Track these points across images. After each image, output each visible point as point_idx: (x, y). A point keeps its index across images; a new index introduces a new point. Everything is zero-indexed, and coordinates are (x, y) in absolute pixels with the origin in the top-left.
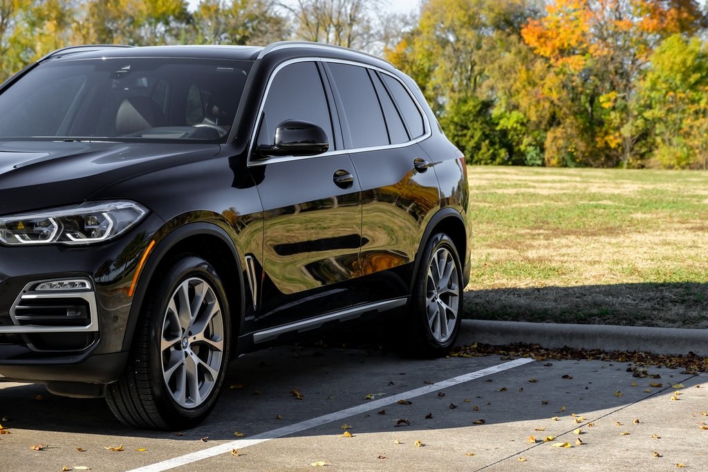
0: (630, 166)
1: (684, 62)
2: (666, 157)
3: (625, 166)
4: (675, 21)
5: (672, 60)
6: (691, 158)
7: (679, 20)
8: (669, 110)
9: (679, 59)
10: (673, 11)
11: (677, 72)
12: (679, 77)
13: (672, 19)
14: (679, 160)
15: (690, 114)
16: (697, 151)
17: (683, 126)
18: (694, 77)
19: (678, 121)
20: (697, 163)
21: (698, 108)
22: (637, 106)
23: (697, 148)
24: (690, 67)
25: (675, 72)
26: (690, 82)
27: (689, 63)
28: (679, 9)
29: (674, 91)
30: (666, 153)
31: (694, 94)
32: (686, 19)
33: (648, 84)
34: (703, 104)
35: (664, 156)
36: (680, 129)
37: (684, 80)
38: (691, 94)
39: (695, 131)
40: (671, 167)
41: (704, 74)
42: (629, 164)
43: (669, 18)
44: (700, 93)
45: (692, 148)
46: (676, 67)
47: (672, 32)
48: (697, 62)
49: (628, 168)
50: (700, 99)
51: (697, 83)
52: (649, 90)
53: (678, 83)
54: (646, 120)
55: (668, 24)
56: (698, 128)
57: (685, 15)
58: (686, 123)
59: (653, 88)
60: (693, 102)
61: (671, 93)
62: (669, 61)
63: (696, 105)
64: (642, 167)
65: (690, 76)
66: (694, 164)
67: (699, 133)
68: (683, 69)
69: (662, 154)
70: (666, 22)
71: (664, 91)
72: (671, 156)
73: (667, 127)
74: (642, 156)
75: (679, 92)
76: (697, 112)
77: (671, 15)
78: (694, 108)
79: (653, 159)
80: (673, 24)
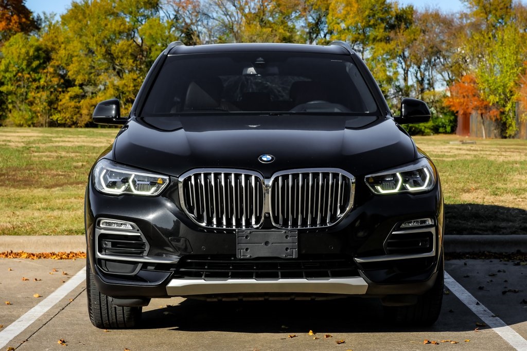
1: (27, 53)
2: (17, 119)
4: (17, 24)
5: (18, 50)
6: (34, 119)
7: (20, 23)
8: (19, 86)
9: (23, 50)
10: (15, 17)
11: (23, 59)
12: (25, 63)
13: (16, 22)
14: (27, 120)
15: (33, 89)
16: (39, 115)
17: (28, 97)
18: (35, 64)
19: (25, 94)
20: (39, 122)
21: (39, 85)
23: (39, 112)
24: (31, 56)
25: (21, 60)
26: (33, 67)
27: (31, 53)
28: (18, 15)
29: (22, 73)
30: (17, 116)
31: (36, 75)
32: (24, 22)
33: (2, 67)
34: (42, 82)
35: (15, 118)
36: (26, 99)
37: (29, 65)
38: (34, 75)
39: (37, 101)
40: (21, 126)
41: (42, 61)
43: (13, 21)
44: (40, 75)
45: (35, 113)
46: (22, 56)
47: (16, 32)
48: (36, 53)
50: (40, 78)
51: (38, 67)
52: (3, 71)
53: (24, 67)
54: (1, 93)
55: (13, 26)
56: (40, 98)
57: (24, 20)
58: (31, 95)
59: (6, 71)
60: (35, 80)
61: (20, 74)
62: (17, 52)
63: (37, 83)
65: (32, 63)
66: (37, 123)
67: (40, 101)
68: (27, 58)
69: (14, 116)
70: (11, 24)
71: (14, 73)
72: (20, 118)
73: (17, 98)
75: (25, 74)
76: (37, 88)
77: (14, 19)
78: (35, 85)
79: (7, 120)
80: (16, 26)
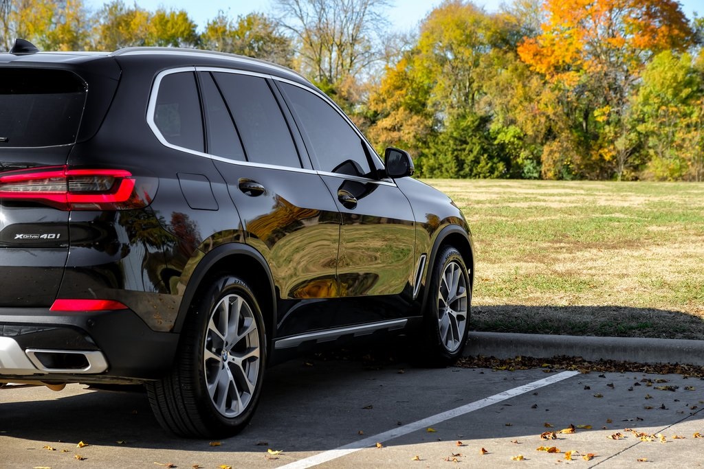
0: (624, 178)
1: (675, 78)
2: (659, 169)
3: (620, 178)
4: (666, 38)
5: (663, 75)
6: (683, 170)
7: (670, 36)
8: (662, 124)
9: (669, 74)
10: (664, 28)
11: (668, 87)
12: (670, 91)
13: (664, 36)
14: (672, 171)
15: (682, 127)
16: (689, 163)
17: (676, 139)
18: (685, 92)
19: (671, 134)
20: (690, 174)
21: (690, 121)
22: (631, 120)
23: (690, 160)
24: (681, 82)
25: (666, 88)
26: (682, 96)
27: (680, 78)
28: (670, 26)
29: (666, 105)
30: (659, 166)
31: (686, 108)
32: (677, 35)
33: (640, 99)
34: (694, 118)
35: (657, 168)
36: (673, 141)
37: (675, 95)
38: (683, 108)
39: (687, 144)
40: (664, 179)
41: (694, 89)
42: (623, 176)
43: (661, 34)
44: (691, 107)
45: (684, 160)
46: (668, 83)
47: (664, 48)
48: (687, 78)
49: (622, 180)
50: (692, 113)
51: (689, 97)
52: (642, 105)
53: (670, 97)
54: (639, 133)
55: (660, 40)
56: (690, 140)
57: (676, 32)
58: (679, 136)
59: (646, 103)
60: (685, 115)
61: (664, 108)
62: (660, 76)
63: (688, 118)
64: (636, 179)
65: (681, 91)
66: (685, 175)
67: (691, 145)
68: (675, 84)
69: (655, 166)
70: (657, 38)
71: (656, 106)
72: (663, 168)
73: (660, 140)
74: (636, 168)
75: (671, 106)
76: (688, 126)
77: (662, 32)
78: (685, 121)
79: (646, 171)
80: (664, 41)
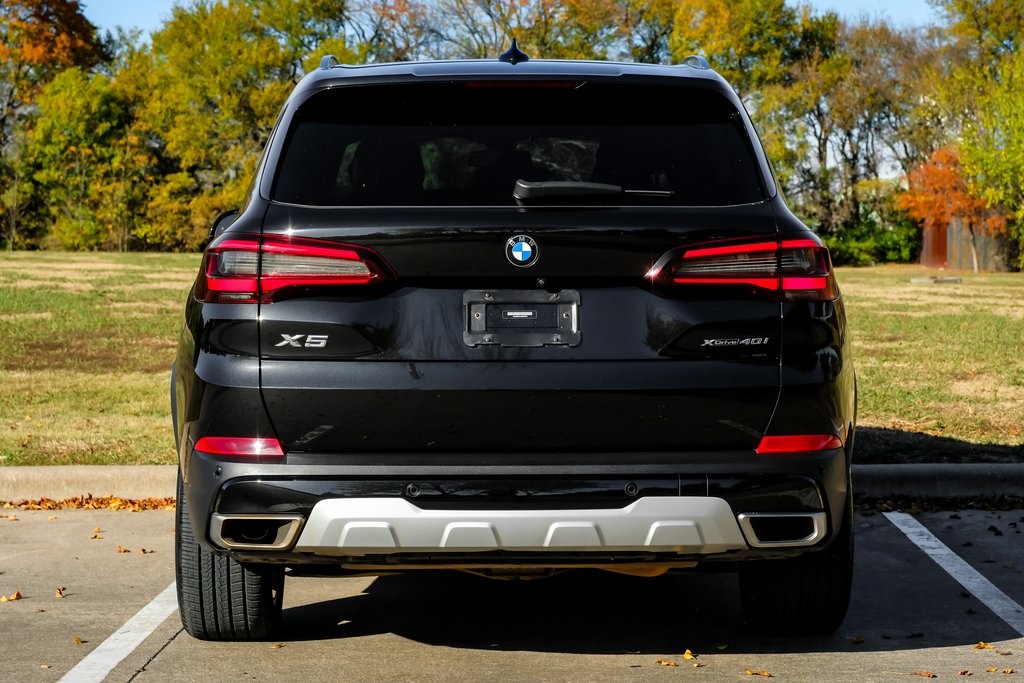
0: (16, 247)
1: (87, 107)
2: (67, 234)
3: (10, 246)
4: (67, 50)
5: (69, 102)
6: (101, 235)
7: (73, 49)
8: (71, 172)
9: (79, 102)
10: (63, 37)
11: (79, 120)
12: (82, 126)
13: (64, 48)
14: (86, 238)
15: (97, 176)
16: (110, 227)
17: (89, 192)
18: (102, 128)
19: (82, 187)
20: (110, 242)
21: (109, 168)
22: (23, 164)
23: (110, 222)
24: (95, 113)
25: (75, 121)
26: (98, 134)
27: (94, 108)
28: (69, 34)
29: (76, 145)
30: (67, 230)
31: (104, 150)
32: (82, 48)
33: (39, 134)
34: (116, 163)
35: (64, 233)
36: (85, 195)
37: (89, 130)
38: (101, 150)
39: (107, 199)
40: (75, 248)
41: (115, 123)
42: (14, 244)
43: (60, 45)
44: (111, 149)
45: (102, 222)
46: (77, 114)
47: (64, 67)
48: (104, 108)
49: (14, 249)
50: (112, 156)
51: (108, 134)
52: (40, 143)
53: (82, 135)
54: (36, 184)
55: (59, 53)
56: (112, 195)
57: (80, 43)
58: (95, 188)
59: (47, 140)
60: (102, 160)
61: (73, 148)
62: (67, 105)
63: (106, 164)
64: (33, 248)
65: (95, 127)
66: (105, 243)
67: (113, 201)
68: (87, 116)
69: (61, 230)
70: (56, 50)
71: (62, 146)
72: (74, 234)
73: (67, 194)
74: (32, 233)
75: (83, 147)
76: (107, 175)
77: (62, 42)
78: (102, 169)
79: (49, 238)
80: (65, 55)
